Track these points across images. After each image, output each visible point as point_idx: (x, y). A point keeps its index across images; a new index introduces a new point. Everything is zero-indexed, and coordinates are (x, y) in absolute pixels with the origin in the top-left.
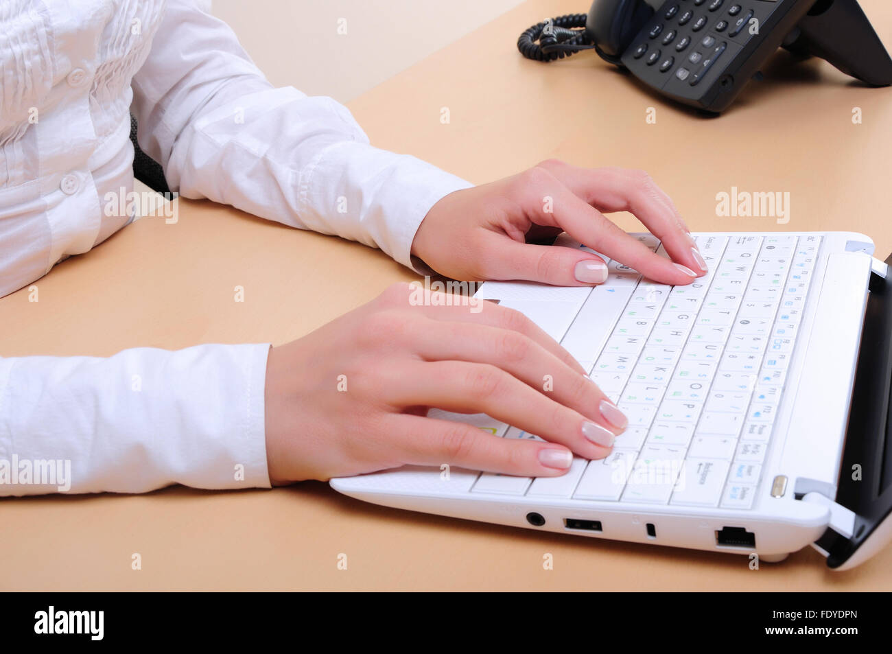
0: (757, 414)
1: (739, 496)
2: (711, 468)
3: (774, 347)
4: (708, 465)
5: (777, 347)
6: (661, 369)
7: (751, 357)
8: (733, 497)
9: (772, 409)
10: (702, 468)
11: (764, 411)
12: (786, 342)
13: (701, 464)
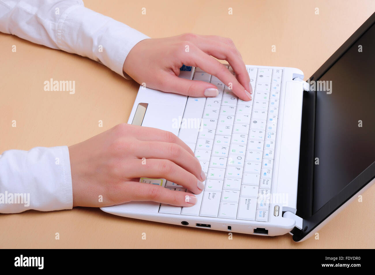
0: (265, 174)
1: (262, 216)
2: (251, 201)
3: (268, 137)
4: (249, 200)
5: (269, 137)
6: (224, 148)
7: (260, 142)
8: (260, 216)
9: (270, 171)
10: (247, 201)
11: (267, 172)
12: (273, 134)
13: (246, 200)
